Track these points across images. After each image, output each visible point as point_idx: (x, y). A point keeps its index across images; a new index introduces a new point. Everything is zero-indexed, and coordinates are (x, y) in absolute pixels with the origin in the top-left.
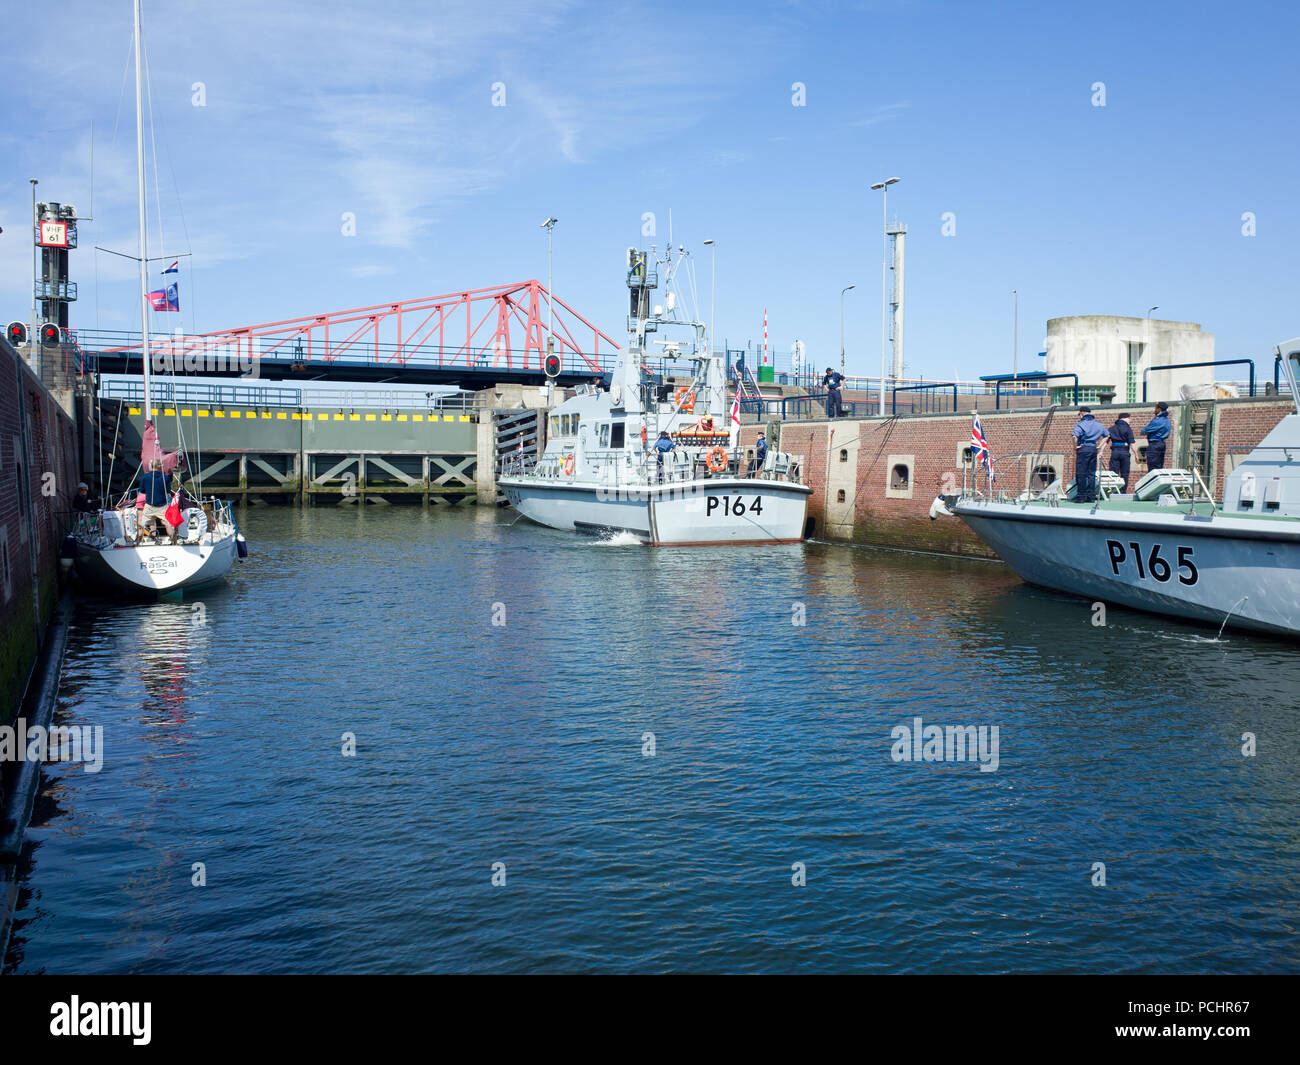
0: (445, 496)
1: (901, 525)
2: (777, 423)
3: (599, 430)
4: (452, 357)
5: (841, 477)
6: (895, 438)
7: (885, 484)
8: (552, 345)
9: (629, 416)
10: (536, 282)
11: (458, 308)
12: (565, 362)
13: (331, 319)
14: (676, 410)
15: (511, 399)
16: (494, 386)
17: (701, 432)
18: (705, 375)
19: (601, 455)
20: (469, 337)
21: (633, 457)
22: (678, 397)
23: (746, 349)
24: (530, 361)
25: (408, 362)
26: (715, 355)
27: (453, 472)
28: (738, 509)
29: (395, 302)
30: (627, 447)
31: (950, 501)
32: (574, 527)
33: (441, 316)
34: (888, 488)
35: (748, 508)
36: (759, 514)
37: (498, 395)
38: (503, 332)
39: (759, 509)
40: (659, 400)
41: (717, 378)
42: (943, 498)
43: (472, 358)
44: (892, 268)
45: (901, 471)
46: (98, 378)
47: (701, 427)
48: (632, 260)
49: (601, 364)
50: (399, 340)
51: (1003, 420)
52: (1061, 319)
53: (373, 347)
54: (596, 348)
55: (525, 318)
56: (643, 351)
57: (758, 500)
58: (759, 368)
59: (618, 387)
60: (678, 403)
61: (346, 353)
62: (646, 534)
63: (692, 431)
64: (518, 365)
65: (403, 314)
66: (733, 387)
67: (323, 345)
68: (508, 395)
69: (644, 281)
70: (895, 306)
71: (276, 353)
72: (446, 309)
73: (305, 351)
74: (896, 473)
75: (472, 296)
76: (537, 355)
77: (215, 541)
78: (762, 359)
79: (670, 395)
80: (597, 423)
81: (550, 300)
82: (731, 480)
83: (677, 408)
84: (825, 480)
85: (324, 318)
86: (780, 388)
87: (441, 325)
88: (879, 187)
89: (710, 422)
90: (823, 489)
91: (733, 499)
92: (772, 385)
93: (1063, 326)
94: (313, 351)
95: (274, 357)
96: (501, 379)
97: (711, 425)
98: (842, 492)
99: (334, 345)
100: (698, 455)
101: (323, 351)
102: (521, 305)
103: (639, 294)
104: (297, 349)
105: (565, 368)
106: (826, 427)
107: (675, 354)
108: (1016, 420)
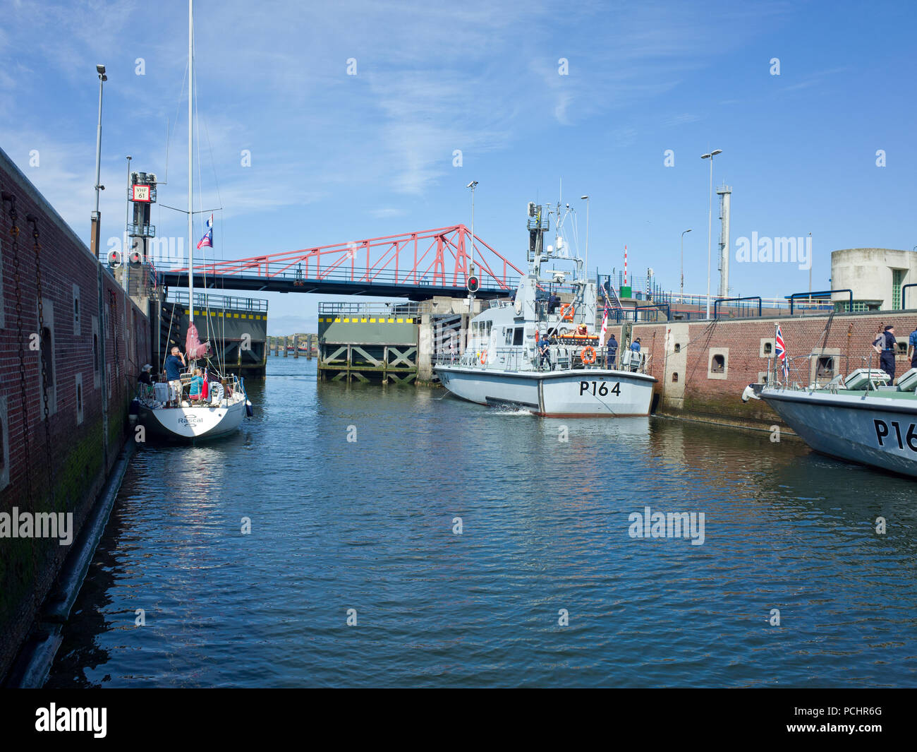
0: (397, 374)
1: (718, 399)
2: (630, 324)
3: (506, 332)
4: (404, 278)
5: (676, 363)
6: (716, 336)
7: (707, 369)
8: (473, 269)
9: (527, 323)
10: (463, 226)
11: (409, 243)
12: (483, 282)
13: (322, 251)
14: (561, 320)
15: (444, 307)
16: (432, 298)
17: (578, 335)
18: (583, 295)
19: (506, 350)
20: (416, 265)
21: (529, 351)
22: (562, 311)
23: (611, 274)
24: (458, 281)
25: (374, 281)
26: (589, 281)
27: (402, 358)
28: (603, 391)
29: (365, 239)
30: (525, 345)
31: (757, 389)
32: (486, 401)
33: (397, 249)
34: (709, 372)
35: (610, 391)
36: (618, 395)
37: (435, 304)
38: (440, 261)
39: (618, 392)
40: (549, 313)
41: (590, 297)
42: (752, 386)
43: (417, 278)
44: (720, 218)
45: (719, 359)
46: (166, 289)
47: (578, 332)
48: (531, 211)
49: (507, 284)
50: (368, 266)
51: (795, 323)
52: (842, 251)
53: (350, 270)
54: (505, 273)
55: (455, 251)
56: (538, 277)
57: (618, 385)
58: (621, 288)
59: (520, 303)
60: (562, 315)
61: (331, 274)
62: (536, 406)
63: (571, 335)
64: (449, 285)
65: (370, 248)
66: (602, 301)
67: (316, 268)
68: (442, 305)
69: (540, 227)
70: (723, 246)
71: (284, 274)
72: (400, 244)
73: (303, 272)
74: (715, 361)
75: (419, 236)
76: (463, 277)
77: (229, 405)
78: (623, 281)
79: (556, 309)
80: (504, 328)
81: (472, 236)
82: (599, 370)
83: (561, 318)
84: (663, 366)
85: (317, 250)
86: (636, 302)
87: (397, 255)
88: (707, 156)
89: (585, 329)
90: (662, 372)
91: (599, 384)
92: (630, 299)
93: (844, 256)
94: (309, 273)
95: (283, 276)
96: (437, 293)
97: (585, 331)
98: (676, 374)
99: (323, 269)
100: (575, 352)
101: (316, 273)
102: (453, 242)
103: (536, 235)
104: (298, 271)
105: (483, 287)
106: (665, 327)
107: (561, 280)
108: (804, 322)
